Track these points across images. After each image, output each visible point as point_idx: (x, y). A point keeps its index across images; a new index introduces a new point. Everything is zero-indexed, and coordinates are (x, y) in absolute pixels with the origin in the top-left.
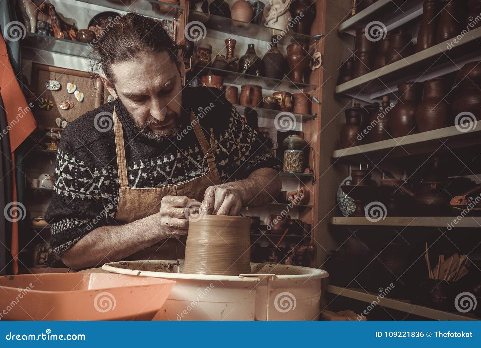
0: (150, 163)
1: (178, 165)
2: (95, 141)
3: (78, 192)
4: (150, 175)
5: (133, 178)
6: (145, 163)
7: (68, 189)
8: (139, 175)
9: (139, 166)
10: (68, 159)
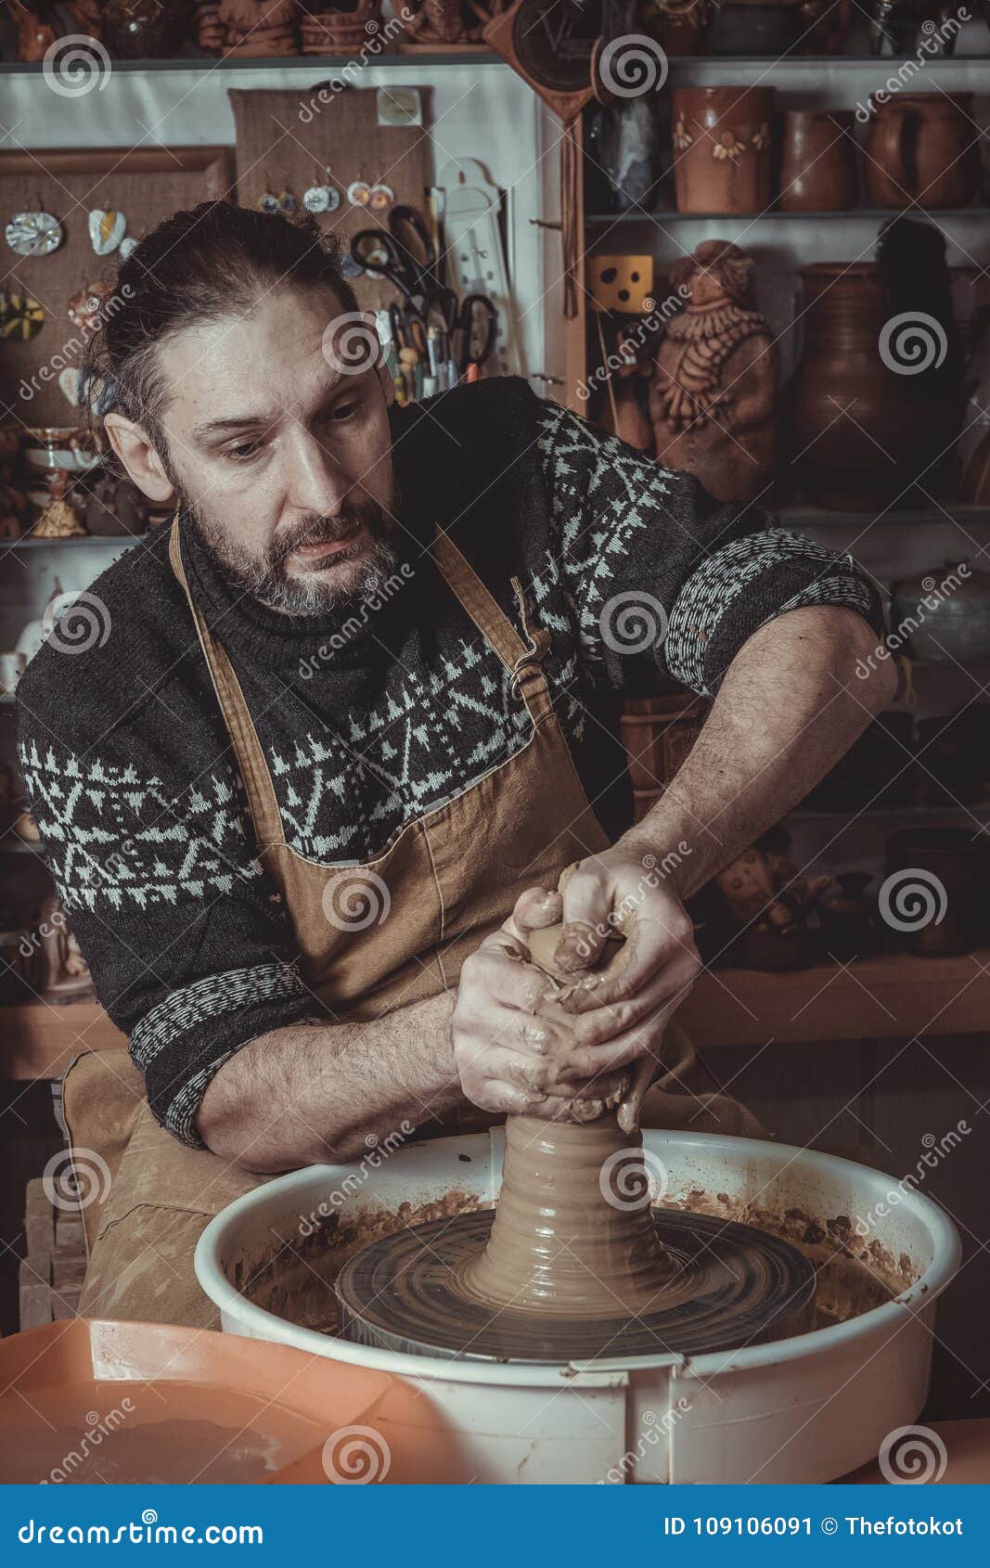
5: (300, 800)
7: (115, 878)
8: (318, 788)
9: (309, 754)
10: (80, 772)
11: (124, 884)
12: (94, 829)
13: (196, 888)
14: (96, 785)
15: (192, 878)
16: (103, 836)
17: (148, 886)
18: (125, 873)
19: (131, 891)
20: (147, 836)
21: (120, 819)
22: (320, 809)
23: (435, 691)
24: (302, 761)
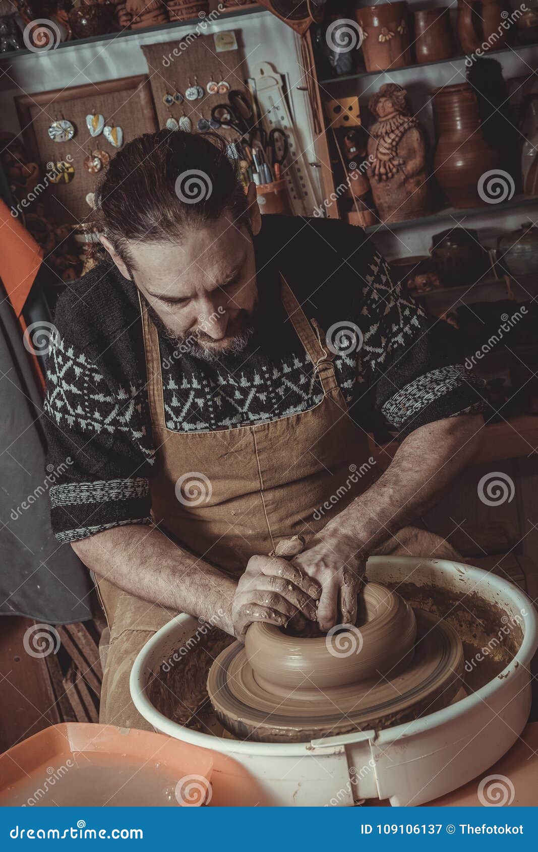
0: (209, 382)
1: (257, 395)
2: (117, 329)
3: (91, 418)
5: (179, 404)
6: (200, 380)
7: (74, 411)
8: (190, 400)
9: (190, 382)
10: (73, 356)
11: (77, 416)
12: (71, 385)
13: (111, 429)
14: (80, 365)
15: (110, 424)
16: (75, 390)
17: (89, 421)
18: (79, 410)
19: (79, 420)
20: (96, 397)
21: (86, 385)
22: (188, 410)
23: (274, 377)
24: (185, 385)
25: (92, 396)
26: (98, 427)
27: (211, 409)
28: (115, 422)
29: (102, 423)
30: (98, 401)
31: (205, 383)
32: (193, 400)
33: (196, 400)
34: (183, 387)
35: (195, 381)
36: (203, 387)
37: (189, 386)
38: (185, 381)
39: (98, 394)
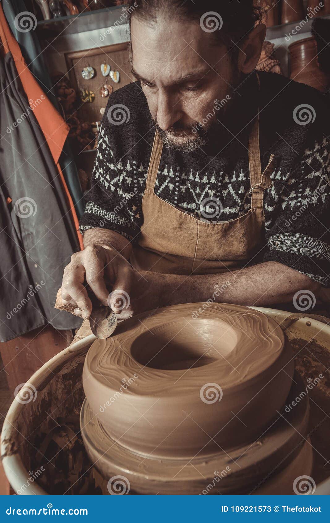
0: (181, 175)
1: (209, 191)
3: (105, 178)
4: (177, 189)
5: (158, 185)
6: (175, 171)
8: (165, 184)
9: (169, 172)
10: (104, 136)
12: (100, 153)
13: (113, 188)
14: (105, 142)
15: (113, 185)
16: (101, 157)
17: (104, 179)
20: (109, 165)
21: (106, 156)
22: (163, 190)
23: (225, 181)
24: (165, 172)
25: (107, 164)
26: (107, 184)
27: (176, 193)
28: (116, 185)
29: (109, 182)
30: (110, 168)
31: (178, 174)
32: (168, 184)
33: (169, 184)
34: (163, 173)
35: (172, 171)
36: (176, 176)
37: (167, 174)
38: (166, 170)
39: (111, 164)
